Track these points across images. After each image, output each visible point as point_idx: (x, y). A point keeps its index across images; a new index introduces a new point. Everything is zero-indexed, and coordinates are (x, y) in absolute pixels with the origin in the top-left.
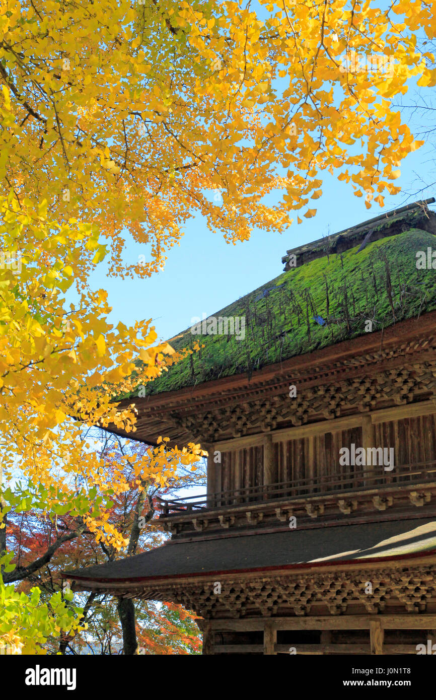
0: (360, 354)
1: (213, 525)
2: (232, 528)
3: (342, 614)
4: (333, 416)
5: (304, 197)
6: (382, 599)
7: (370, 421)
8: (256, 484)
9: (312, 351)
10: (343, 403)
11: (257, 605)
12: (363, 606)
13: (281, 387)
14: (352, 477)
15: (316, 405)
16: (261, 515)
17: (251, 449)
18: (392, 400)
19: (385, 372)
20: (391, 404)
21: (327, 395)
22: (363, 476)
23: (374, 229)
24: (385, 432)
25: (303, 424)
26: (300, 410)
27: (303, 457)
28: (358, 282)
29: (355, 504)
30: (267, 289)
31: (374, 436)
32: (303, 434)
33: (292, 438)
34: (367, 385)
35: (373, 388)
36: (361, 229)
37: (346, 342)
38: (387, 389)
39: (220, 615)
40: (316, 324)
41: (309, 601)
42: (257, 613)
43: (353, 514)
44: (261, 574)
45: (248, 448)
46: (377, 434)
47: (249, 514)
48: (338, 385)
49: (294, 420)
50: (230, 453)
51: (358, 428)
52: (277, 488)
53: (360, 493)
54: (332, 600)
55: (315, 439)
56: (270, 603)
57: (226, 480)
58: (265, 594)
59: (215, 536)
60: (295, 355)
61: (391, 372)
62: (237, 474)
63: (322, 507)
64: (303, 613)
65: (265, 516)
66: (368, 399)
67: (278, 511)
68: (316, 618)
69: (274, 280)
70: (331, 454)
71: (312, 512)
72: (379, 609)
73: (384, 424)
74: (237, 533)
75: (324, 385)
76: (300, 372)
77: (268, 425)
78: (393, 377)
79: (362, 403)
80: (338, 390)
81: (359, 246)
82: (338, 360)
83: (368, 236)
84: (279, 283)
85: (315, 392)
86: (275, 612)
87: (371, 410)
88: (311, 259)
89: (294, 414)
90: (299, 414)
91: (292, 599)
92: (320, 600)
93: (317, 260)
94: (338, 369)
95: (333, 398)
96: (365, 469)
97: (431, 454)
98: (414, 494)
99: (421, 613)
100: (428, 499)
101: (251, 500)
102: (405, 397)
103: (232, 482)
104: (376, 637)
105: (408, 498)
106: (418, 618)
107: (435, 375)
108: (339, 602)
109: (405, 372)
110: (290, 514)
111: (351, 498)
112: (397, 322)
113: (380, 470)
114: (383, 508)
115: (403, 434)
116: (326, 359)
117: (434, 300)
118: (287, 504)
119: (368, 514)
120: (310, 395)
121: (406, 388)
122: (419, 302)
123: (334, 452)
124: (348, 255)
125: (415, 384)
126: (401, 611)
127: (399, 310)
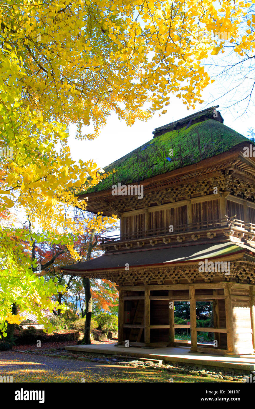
0: (186, 174)
1: (123, 248)
2: (131, 249)
3: (178, 283)
4: (174, 201)
5: (161, 105)
6: (195, 277)
7: (190, 202)
8: (141, 230)
9: (165, 173)
10: (179, 195)
11: (142, 280)
12: (187, 280)
13: (152, 188)
14: (183, 226)
15: (167, 196)
16: (144, 243)
17: (139, 215)
18: (200, 194)
19: (197, 181)
20: (200, 195)
21: (172, 192)
22: (187, 226)
23: (193, 119)
24: (197, 208)
25: (162, 204)
26: (160, 198)
27: (162, 219)
28: (186, 143)
29: (184, 238)
30: (146, 146)
31: (192, 209)
32: (162, 208)
33: (157, 210)
34: (190, 187)
35: (192, 188)
36: (187, 119)
37: (180, 169)
38: (198, 189)
39: (126, 284)
40: (167, 161)
41: (164, 279)
42: (142, 284)
43: (183, 242)
44: (143, 267)
45: (138, 215)
46: (194, 208)
47: (138, 243)
48: (177, 187)
49: (158, 203)
50: (130, 217)
51: (185, 206)
52: (150, 231)
53: (186, 233)
54: (173, 278)
55: (167, 211)
56: (147, 279)
57: (128, 229)
58: (145, 276)
59: (124, 252)
60: (158, 175)
61: (200, 181)
62: (133, 226)
63: (170, 240)
64: (161, 283)
65: (146, 243)
66: (190, 193)
67: (151, 241)
68: (167, 285)
69: (149, 142)
70: (174, 217)
71: (166, 242)
72: (193, 281)
73: (196, 204)
74: (133, 251)
75: (171, 187)
76: (160, 182)
77: (147, 205)
78: (201, 183)
79: (187, 195)
80: (177, 190)
81: (186, 127)
82: (177, 176)
83: (190, 122)
84: (151, 143)
85: (167, 190)
86: (149, 283)
87: (191, 198)
88: (165, 132)
89: (158, 200)
90: (160, 200)
91: (157, 278)
92: (169, 278)
93: (168, 133)
94: (177, 180)
95: (175, 193)
96: (188, 223)
97: (216, 216)
98: (209, 234)
99: (211, 282)
100: (215, 235)
101: (139, 237)
102: (205, 192)
103: (131, 229)
104: (192, 293)
105: (206, 235)
106: (209, 284)
107: (219, 183)
108: (176, 278)
109: (206, 182)
110: (156, 243)
111: (182, 235)
112: (202, 160)
113: (195, 223)
114: (196, 240)
115: (204, 208)
116: (171, 176)
117: (219, 150)
118: (155, 238)
119: (189, 242)
120: (165, 192)
121: (206, 188)
122: (212, 151)
123: (175, 216)
124: (181, 130)
125: (210, 187)
126: (202, 282)
127: (203, 154)
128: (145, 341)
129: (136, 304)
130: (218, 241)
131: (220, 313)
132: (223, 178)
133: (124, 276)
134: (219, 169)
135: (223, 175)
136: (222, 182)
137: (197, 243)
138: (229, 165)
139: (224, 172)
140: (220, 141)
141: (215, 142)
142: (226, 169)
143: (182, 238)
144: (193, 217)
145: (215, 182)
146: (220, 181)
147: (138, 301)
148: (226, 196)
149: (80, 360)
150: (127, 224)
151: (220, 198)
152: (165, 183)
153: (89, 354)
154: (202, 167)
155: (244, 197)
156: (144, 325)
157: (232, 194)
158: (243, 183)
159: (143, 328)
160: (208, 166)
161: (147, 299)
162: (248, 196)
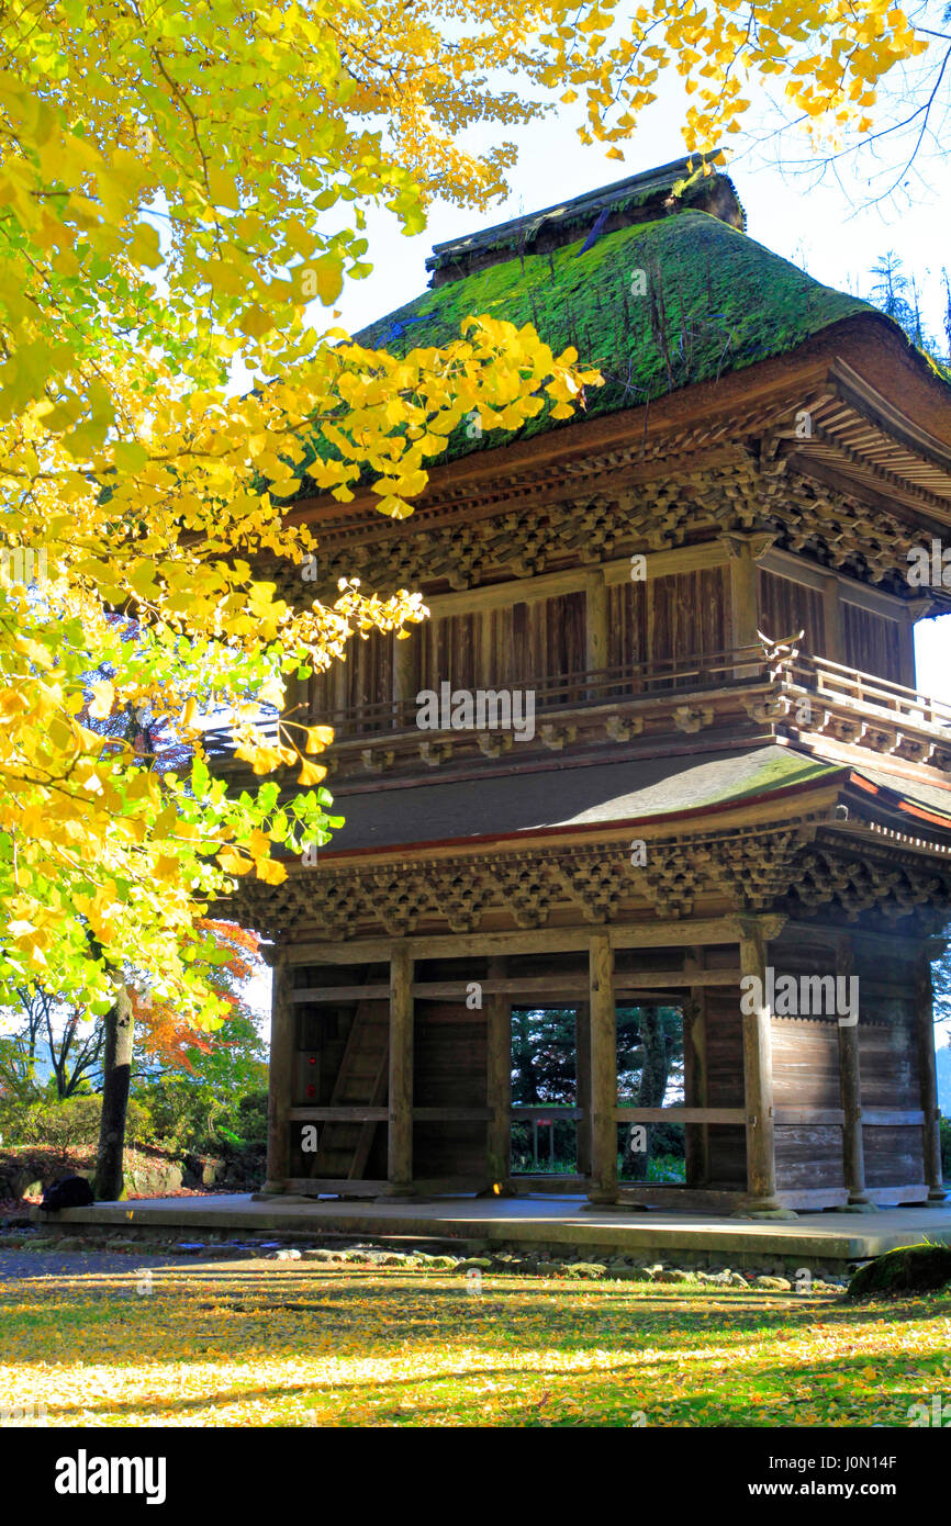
0: (597, 452)
3: (539, 926)
4: (530, 572)
7: (601, 580)
8: (378, 700)
9: (509, 443)
10: (550, 547)
11: (379, 917)
12: (579, 911)
13: (436, 514)
14: (565, 683)
15: (499, 550)
16: (391, 755)
18: (646, 541)
19: (635, 487)
20: (643, 547)
21: (522, 532)
22: (584, 681)
23: (613, 207)
24: (628, 602)
25: (472, 587)
26: (467, 560)
27: (470, 650)
28: (590, 313)
29: (572, 731)
30: (400, 324)
31: (609, 608)
32: (472, 605)
33: (450, 614)
34: (600, 512)
35: (610, 518)
36: (585, 206)
38: (637, 521)
39: (306, 937)
41: (477, 907)
42: (379, 932)
43: (568, 750)
44: (402, 855)
46: (614, 604)
47: (367, 754)
48: (542, 513)
49: (452, 578)
51: (578, 594)
53: (583, 712)
54: (521, 903)
55: (494, 615)
56: (403, 913)
58: (396, 896)
61: (648, 487)
63: (509, 739)
64: (465, 928)
65: (398, 757)
66: (599, 538)
67: (425, 746)
68: (491, 935)
69: (411, 306)
70: (526, 644)
71: (492, 747)
72: (607, 916)
73: (628, 586)
75: (518, 512)
76: (478, 485)
78: (650, 497)
79: (587, 546)
80: (543, 521)
81: (582, 242)
82: (554, 462)
83: (598, 222)
84: (424, 311)
85: (499, 526)
86: (412, 928)
87: (604, 560)
88: (485, 264)
89: (456, 567)
90: (463, 568)
91: (446, 904)
92: (498, 904)
93: (498, 266)
94: (551, 480)
95: (532, 536)
96: (589, 668)
97: (713, 639)
98: (684, 712)
99: (683, 918)
100: (709, 720)
101: (367, 728)
102: (669, 535)
104: (600, 964)
105: (672, 719)
106: (678, 927)
107: (731, 494)
108: (533, 905)
109: (672, 489)
110: (448, 754)
111: (567, 720)
112: (675, 390)
113: (617, 669)
114: (625, 738)
115: (663, 604)
116: (531, 460)
117: (748, 348)
118: (444, 734)
119: (597, 749)
120: (489, 531)
121: (672, 518)
122: (716, 352)
123: (531, 640)
124: (561, 258)
125: (689, 512)
126: (647, 917)
127: (679, 365)
128: (391, 1172)
129: (342, 1020)
130: (724, 743)
131: (708, 1049)
132: (752, 472)
133: (300, 898)
134: (737, 434)
135: (752, 461)
136: (745, 491)
137: (630, 752)
138: (783, 416)
139: (755, 446)
140: (747, 309)
141: (727, 313)
142: (766, 435)
143: (562, 733)
144: (610, 642)
145: (712, 490)
146: (738, 489)
147: (353, 1008)
148: (758, 551)
151: (735, 558)
152: (500, 490)
153: (146, 1233)
154: (666, 423)
155: (826, 559)
156: (386, 1105)
157: (782, 544)
158: (830, 499)
159: (380, 1117)
160: (697, 416)
161: (400, 995)
162: (842, 555)
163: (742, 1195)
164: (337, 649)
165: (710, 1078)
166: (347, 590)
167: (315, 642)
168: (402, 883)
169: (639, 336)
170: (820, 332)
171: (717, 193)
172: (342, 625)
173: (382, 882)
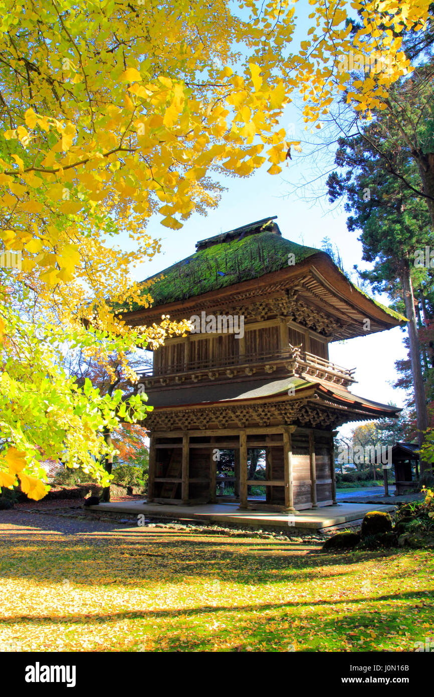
0: (243, 292)
1: (156, 384)
2: (167, 385)
3: (225, 428)
6: (247, 420)
8: (180, 363)
9: (218, 289)
11: (180, 425)
12: (237, 424)
14: (233, 358)
16: (184, 379)
17: (178, 344)
19: (254, 303)
22: (239, 358)
23: (246, 231)
24: (251, 335)
27: (206, 349)
28: (241, 255)
29: (235, 372)
30: (188, 260)
32: (207, 336)
34: (243, 310)
35: (246, 312)
36: (239, 231)
37: (237, 285)
38: (254, 313)
39: (159, 430)
41: (208, 422)
42: (180, 429)
43: (234, 377)
44: (185, 408)
45: (176, 344)
46: (247, 336)
47: (177, 378)
48: (227, 311)
52: (192, 364)
53: (238, 367)
54: (220, 421)
55: (213, 339)
56: (187, 423)
57: (164, 361)
58: (184, 419)
60: (208, 292)
61: (257, 303)
62: (170, 357)
63: (217, 374)
64: (204, 428)
65: (186, 379)
67: (193, 376)
68: (212, 430)
69: (191, 256)
70: (222, 347)
71: (212, 377)
72: (245, 425)
73: (251, 331)
74: (170, 388)
75: (220, 310)
78: (258, 306)
80: (227, 313)
81: (238, 239)
82: (231, 295)
83: (242, 234)
84: (194, 257)
86: (189, 428)
88: (211, 246)
91: (199, 421)
92: (214, 421)
93: (215, 246)
94: (230, 301)
96: (240, 354)
97: (275, 346)
98: (268, 367)
99: (267, 426)
100: (275, 369)
101: (177, 371)
102: (263, 317)
103: (167, 361)
104: (243, 439)
105: (264, 369)
106: (265, 429)
107: (281, 305)
108: (224, 422)
109: (264, 304)
110: (200, 378)
111: (234, 369)
112: (266, 274)
113: (248, 354)
114: (250, 374)
115: (261, 336)
116: (225, 294)
118: (199, 373)
119: (243, 377)
121: (264, 312)
122: (278, 263)
124: (232, 243)
125: (269, 310)
126: (256, 425)
127: (267, 267)
128: (182, 497)
129: (169, 453)
130: (279, 376)
131: (273, 463)
132: (287, 299)
133: (157, 419)
134: (283, 288)
135: (287, 296)
136: (285, 304)
137: (252, 378)
138: (296, 283)
139: (287, 291)
141: (280, 254)
142: (292, 288)
144: (246, 347)
145: (275, 304)
146: (283, 304)
147: (172, 450)
148: (288, 321)
149: (104, 521)
150: (162, 355)
151: (281, 324)
152: (216, 303)
153: (113, 514)
154: (263, 284)
155: (306, 325)
156: (181, 478)
157: (294, 320)
158: (307, 308)
159: (180, 482)
160: (272, 282)
161: (185, 447)
162: (310, 324)
163: (283, 506)
164: (161, 341)
165: (273, 471)
166: (165, 319)
167: (154, 338)
168: (186, 415)
169: (255, 260)
170: (308, 258)
171: (274, 228)
172: (163, 332)
173: (181, 415)
